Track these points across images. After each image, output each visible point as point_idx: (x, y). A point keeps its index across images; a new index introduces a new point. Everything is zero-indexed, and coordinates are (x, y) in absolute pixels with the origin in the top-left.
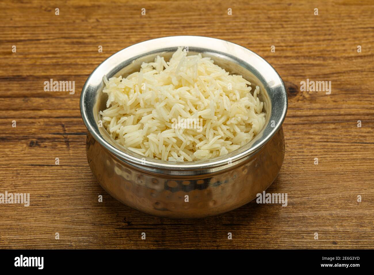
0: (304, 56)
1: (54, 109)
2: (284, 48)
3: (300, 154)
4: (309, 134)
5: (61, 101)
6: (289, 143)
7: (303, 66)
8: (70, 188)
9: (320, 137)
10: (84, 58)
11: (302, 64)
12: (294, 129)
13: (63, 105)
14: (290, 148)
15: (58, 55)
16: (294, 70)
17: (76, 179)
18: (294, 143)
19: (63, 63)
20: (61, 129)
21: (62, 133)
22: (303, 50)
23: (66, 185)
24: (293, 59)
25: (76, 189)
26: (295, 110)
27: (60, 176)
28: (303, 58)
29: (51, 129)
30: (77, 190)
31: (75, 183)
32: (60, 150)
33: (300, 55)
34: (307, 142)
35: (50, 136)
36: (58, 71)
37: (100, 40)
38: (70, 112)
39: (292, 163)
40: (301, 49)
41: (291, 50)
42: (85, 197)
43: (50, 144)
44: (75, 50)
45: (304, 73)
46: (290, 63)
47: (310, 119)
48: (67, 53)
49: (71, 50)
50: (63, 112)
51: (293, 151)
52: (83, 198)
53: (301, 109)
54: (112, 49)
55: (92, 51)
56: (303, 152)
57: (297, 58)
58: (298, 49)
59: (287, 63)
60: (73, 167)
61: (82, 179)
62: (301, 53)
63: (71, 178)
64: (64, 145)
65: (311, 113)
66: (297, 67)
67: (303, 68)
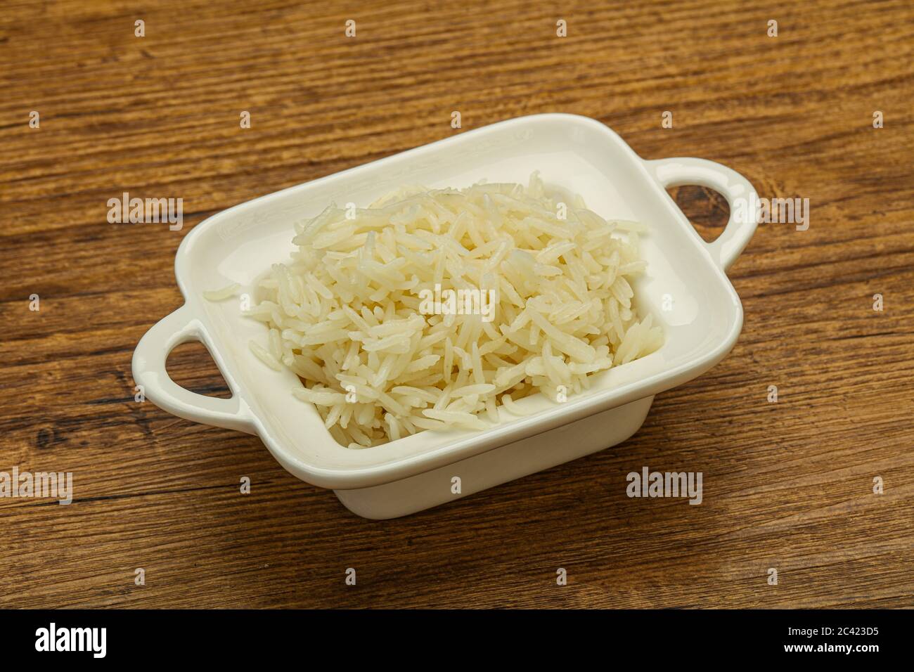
0: (738, 98)
1: (84, 330)
2: (679, 79)
3: (794, 380)
4: (806, 319)
5: (99, 303)
6: (757, 352)
7: (741, 125)
8: (182, 557)
9: (838, 324)
10: (134, 168)
11: (740, 120)
12: (761, 311)
13: (104, 314)
14: (764, 366)
15: (58, 169)
16: (720, 139)
17: (193, 529)
18: (772, 349)
19: (77, 190)
20: (116, 387)
21: (123, 396)
22: (731, 81)
23: (169, 550)
24: (709, 108)
25: (200, 559)
26: (752, 256)
27: (143, 527)
28: (736, 103)
29: (87, 389)
30: (202, 562)
31: (192, 542)
32: (129, 449)
33: (725, 94)
34: (806, 342)
35: (90, 409)
36: (67, 214)
37: (167, 111)
38: (130, 332)
39: (780, 409)
40: (724, 78)
41: (700, 83)
42: (232, 579)
43: (96, 433)
44: (101, 148)
45: (748, 145)
46: (704, 121)
47: (797, 275)
48: (82, 158)
49: (90, 151)
50: (111, 335)
51: (774, 373)
52: (224, 582)
53: (767, 251)
54: (205, 134)
55: (152, 147)
56: (802, 374)
57: (721, 104)
58: (716, 79)
59: (697, 122)
60: (176, 495)
61: (211, 526)
62: (727, 89)
63: (177, 527)
64: (134, 431)
65: (795, 257)
66: (727, 130)
67: (744, 131)
